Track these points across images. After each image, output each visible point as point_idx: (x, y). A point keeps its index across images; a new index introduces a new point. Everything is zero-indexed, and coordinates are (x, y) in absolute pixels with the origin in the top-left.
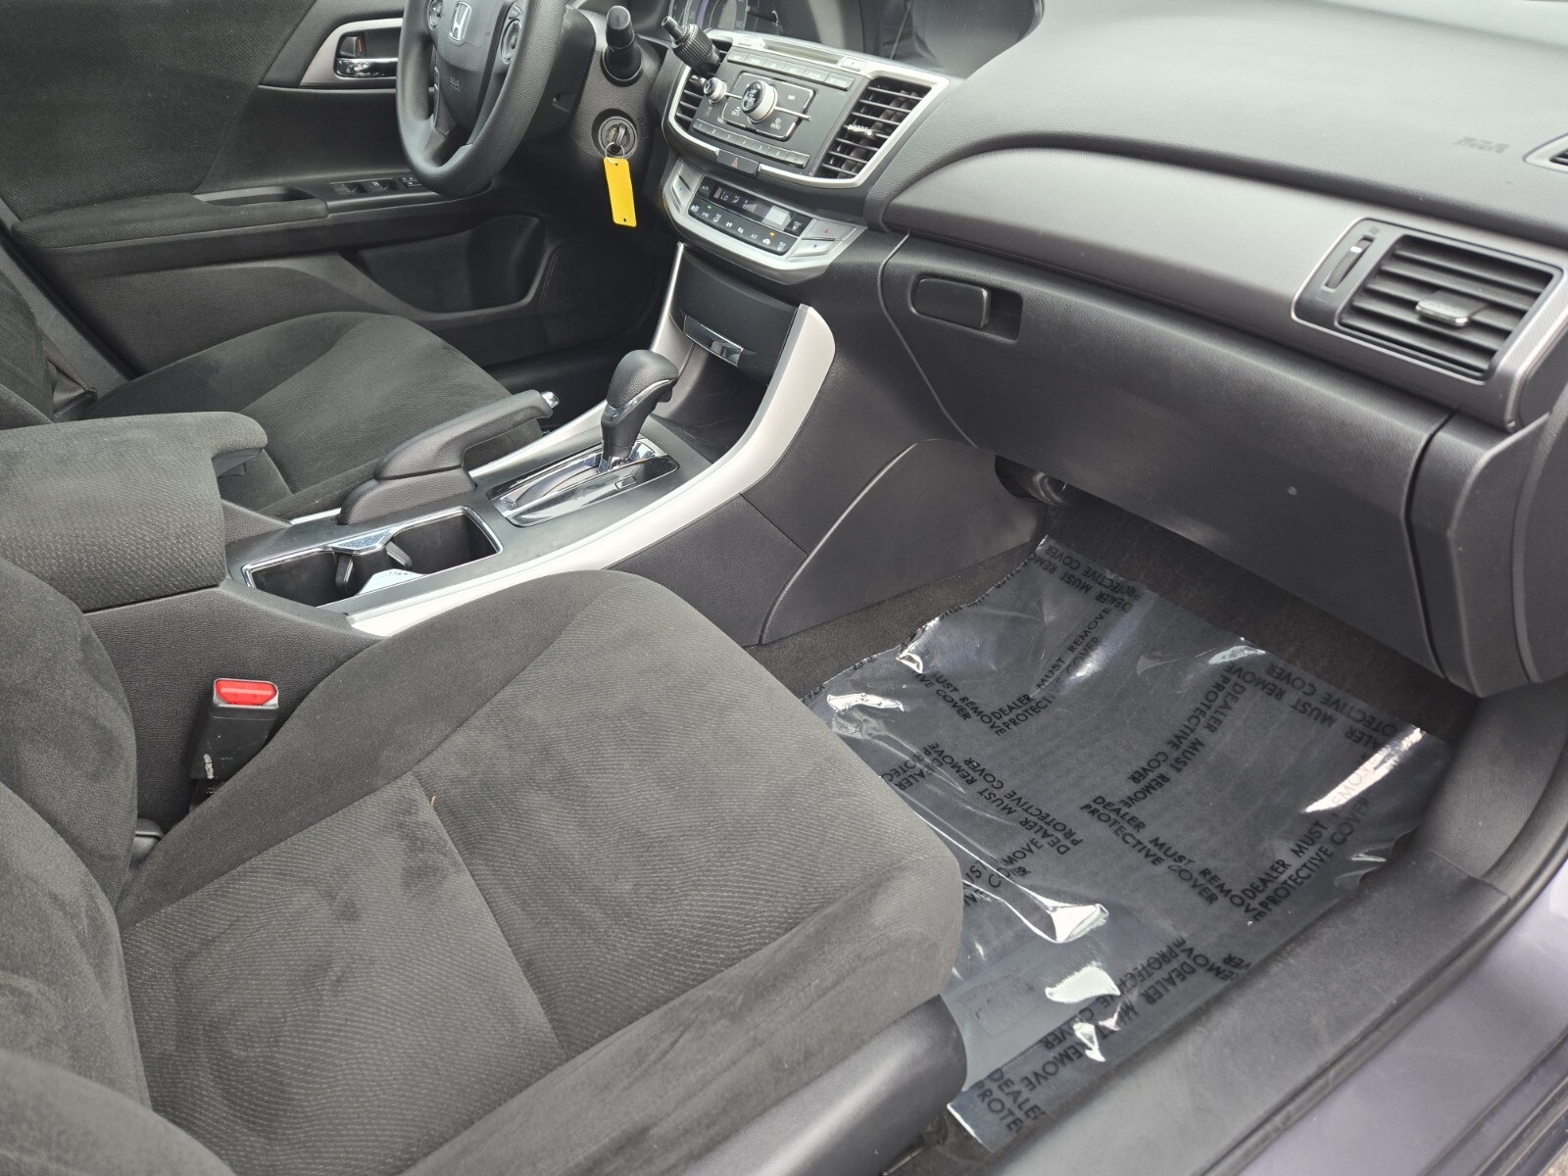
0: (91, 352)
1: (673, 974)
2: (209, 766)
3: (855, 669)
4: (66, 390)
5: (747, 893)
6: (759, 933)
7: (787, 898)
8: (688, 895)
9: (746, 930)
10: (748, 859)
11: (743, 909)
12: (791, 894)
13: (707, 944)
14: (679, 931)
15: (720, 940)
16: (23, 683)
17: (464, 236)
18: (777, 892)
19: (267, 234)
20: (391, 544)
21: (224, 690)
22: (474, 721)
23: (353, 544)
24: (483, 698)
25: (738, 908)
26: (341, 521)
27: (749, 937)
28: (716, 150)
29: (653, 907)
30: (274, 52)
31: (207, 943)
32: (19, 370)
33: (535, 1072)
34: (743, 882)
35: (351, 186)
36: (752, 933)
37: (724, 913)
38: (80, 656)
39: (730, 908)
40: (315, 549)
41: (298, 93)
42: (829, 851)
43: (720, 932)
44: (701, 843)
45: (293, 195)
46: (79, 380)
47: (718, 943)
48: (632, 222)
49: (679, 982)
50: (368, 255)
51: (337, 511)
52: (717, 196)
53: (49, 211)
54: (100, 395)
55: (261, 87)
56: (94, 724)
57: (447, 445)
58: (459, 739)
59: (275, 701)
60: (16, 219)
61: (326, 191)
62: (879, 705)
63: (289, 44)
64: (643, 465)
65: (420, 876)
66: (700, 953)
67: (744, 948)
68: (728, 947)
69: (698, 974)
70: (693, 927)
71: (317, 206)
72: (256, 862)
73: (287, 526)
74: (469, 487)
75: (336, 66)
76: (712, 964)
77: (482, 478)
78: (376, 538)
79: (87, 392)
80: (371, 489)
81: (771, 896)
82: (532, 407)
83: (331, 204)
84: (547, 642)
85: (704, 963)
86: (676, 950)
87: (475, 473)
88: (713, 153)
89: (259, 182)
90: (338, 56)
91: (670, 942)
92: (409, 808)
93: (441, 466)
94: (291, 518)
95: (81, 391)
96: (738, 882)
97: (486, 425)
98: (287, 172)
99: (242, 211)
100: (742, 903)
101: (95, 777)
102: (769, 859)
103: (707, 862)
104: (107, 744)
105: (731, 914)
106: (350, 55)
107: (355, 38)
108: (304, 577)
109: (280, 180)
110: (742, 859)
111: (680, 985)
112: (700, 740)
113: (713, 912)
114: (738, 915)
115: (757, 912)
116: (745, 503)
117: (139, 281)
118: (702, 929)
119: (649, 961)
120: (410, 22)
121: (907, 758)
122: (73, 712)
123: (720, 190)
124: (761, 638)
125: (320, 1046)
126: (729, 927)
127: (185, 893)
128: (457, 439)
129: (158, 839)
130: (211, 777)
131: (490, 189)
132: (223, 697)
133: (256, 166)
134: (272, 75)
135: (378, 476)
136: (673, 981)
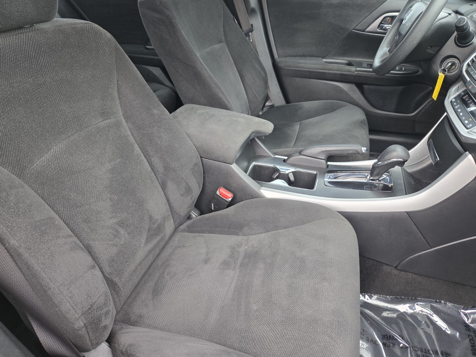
0: (281, 95)
1: (241, 343)
2: (213, 206)
3: (436, 302)
4: (269, 103)
5: (276, 340)
6: (268, 354)
7: (283, 352)
8: (264, 325)
9: (266, 350)
10: (286, 330)
11: (271, 344)
12: (286, 352)
13: (255, 344)
14: (253, 333)
15: (258, 346)
16: (174, 168)
17: (401, 88)
18: (283, 348)
19: (335, 74)
20: (292, 173)
21: (220, 190)
22: (269, 233)
23: (281, 169)
24: (276, 228)
25: (270, 342)
26: (284, 161)
27: (265, 353)
28: (468, 79)
29: (255, 320)
30: (361, 20)
31: (183, 246)
32: (257, 95)
33: (199, 335)
34: (278, 335)
35: (368, 65)
36: (267, 353)
37: (266, 339)
38: (192, 167)
39: (269, 339)
40: (272, 165)
41: (364, 34)
42: (308, 351)
43: (260, 344)
44: (281, 313)
45: (350, 64)
46: (272, 102)
47: (257, 346)
48: (435, 99)
49: (241, 347)
50: (365, 87)
51: (286, 158)
52: (464, 98)
53: (286, 57)
54: (275, 106)
55: (353, 30)
56: (187, 184)
57: (323, 152)
58: (262, 235)
59: (230, 199)
60: (278, 57)
61: (360, 64)
62: (436, 322)
63: (366, 18)
64: (383, 185)
65: (226, 264)
66: (251, 344)
67: (261, 355)
68: (258, 350)
69: (246, 350)
70: (256, 335)
71: (353, 69)
72: (205, 235)
73: (273, 156)
74: (325, 166)
75: (379, 26)
76: (251, 350)
77: (331, 165)
78: (288, 170)
79: (272, 105)
80: (296, 156)
81: (281, 347)
82: (356, 150)
83: (358, 69)
84: (303, 223)
85: (250, 348)
86: (248, 337)
87: (329, 163)
88: (467, 80)
89: (342, 58)
90: (381, 23)
91: (249, 334)
92: (239, 245)
93: (318, 157)
94: (276, 155)
95: (271, 104)
96: (278, 334)
97: (338, 150)
98: (352, 57)
99: (331, 66)
100: (272, 341)
101: (182, 195)
102: (291, 335)
103: (277, 320)
104: (188, 190)
105: (268, 342)
106: (385, 23)
107: (389, 18)
108: (267, 172)
109: (349, 59)
110: (285, 329)
111: (240, 347)
112: (309, 283)
113: (264, 336)
114: (269, 344)
115: (273, 348)
116: (408, 216)
117: (297, 79)
118: (258, 338)
119: (240, 333)
120: (400, 15)
121: (430, 349)
122: (183, 179)
123: (467, 96)
124: (397, 266)
125: (175, 287)
126: (263, 345)
127: (191, 232)
128: (327, 151)
129: (197, 216)
130: (213, 209)
131: (417, 74)
132: (219, 191)
133: (343, 53)
134: (358, 27)
135: (300, 153)
136: (240, 345)
